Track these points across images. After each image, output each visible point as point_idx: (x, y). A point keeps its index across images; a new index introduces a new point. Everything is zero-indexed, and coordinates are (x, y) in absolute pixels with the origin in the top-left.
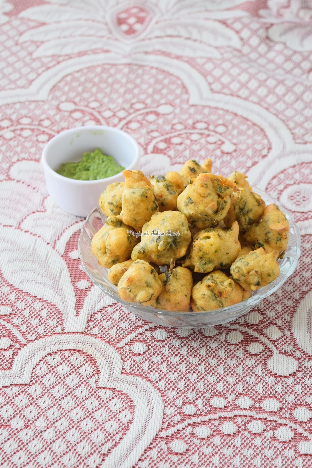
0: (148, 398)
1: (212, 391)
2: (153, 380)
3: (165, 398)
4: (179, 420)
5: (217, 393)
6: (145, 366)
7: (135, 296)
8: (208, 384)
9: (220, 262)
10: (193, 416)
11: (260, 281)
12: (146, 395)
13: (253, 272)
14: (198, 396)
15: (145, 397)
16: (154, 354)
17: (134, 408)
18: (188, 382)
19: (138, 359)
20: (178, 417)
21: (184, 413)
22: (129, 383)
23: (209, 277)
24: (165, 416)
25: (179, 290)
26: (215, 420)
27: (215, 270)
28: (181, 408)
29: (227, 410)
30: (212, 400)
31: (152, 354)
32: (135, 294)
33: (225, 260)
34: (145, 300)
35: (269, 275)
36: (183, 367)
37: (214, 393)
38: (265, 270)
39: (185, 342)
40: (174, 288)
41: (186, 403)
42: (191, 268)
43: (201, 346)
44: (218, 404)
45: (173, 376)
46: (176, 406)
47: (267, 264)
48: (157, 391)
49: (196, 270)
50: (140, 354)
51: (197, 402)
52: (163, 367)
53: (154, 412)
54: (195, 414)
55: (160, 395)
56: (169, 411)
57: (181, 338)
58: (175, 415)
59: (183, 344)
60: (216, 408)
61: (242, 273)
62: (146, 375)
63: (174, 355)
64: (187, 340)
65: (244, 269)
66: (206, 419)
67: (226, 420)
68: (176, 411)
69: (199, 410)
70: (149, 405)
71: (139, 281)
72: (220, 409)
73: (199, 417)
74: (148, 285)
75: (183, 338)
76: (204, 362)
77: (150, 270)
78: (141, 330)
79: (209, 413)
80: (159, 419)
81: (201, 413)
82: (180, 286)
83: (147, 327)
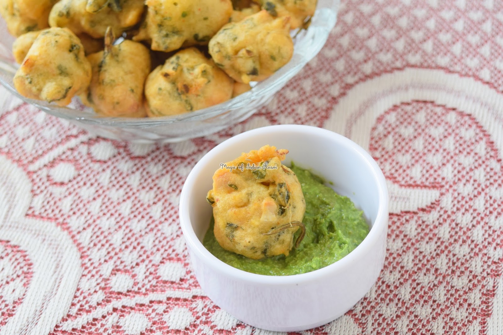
0: (59, 259)
1: (166, 250)
2: (73, 229)
3: (86, 260)
4: (100, 301)
5: (173, 255)
6: (66, 205)
7: (40, 90)
8: (161, 239)
9: (194, 33)
10: (126, 295)
11: (258, 67)
12: (56, 255)
13: (243, 52)
14: (141, 258)
15: (53, 259)
16: (85, 184)
17: (31, 277)
18: (130, 235)
19: (58, 191)
20: (100, 296)
21: (111, 288)
22: (33, 232)
23: (173, 59)
24: (78, 294)
25: (121, 80)
26: (160, 302)
27: (185, 47)
28: (108, 280)
29: (183, 286)
30: (162, 267)
31: (81, 183)
32: (38, 87)
33: (202, 30)
34: (54, 97)
35: (273, 58)
36: (126, 209)
37: (169, 255)
38: (266, 49)
39: (139, 165)
40: (112, 78)
41: (118, 270)
42: (146, 43)
43: (164, 172)
44: (171, 274)
45: (106, 223)
46: (101, 276)
47: (269, 39)
48: (76, 249)
49: (154, 46)
50: (62, 184)
51: (136, 270)
52: (95, 207)
53: (62, 285)
54: (128, 291)
55: (79, 255)
56: (87, 285)
57: (133, 158)
58: (96, 292)
59: (134, 169)
60: (165, 282)
61: (224, 54)
62: (65, 219)
63: (118, 186)
64: (144, 161)
65: (229, 48)
66: (146, 300)
67: (178, 304)
68: (98, 284)
69: (136, 284)
70: (57, 273)
71: (45, 64)
72: (172, 283)
73: (134, 296)
74: (63, 72)
75: (139, 157)
76: (163, 200)
77: (68, 46)
78: (73, 142)
79: (153, 289)
80: (66, 298)
81: (139, 289)
82: (122, 73)
83: (83, 138)
